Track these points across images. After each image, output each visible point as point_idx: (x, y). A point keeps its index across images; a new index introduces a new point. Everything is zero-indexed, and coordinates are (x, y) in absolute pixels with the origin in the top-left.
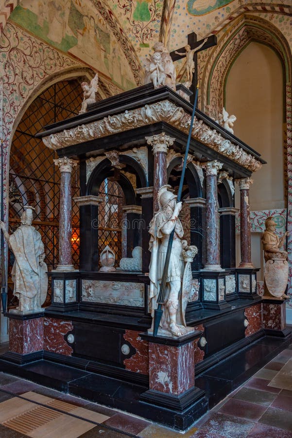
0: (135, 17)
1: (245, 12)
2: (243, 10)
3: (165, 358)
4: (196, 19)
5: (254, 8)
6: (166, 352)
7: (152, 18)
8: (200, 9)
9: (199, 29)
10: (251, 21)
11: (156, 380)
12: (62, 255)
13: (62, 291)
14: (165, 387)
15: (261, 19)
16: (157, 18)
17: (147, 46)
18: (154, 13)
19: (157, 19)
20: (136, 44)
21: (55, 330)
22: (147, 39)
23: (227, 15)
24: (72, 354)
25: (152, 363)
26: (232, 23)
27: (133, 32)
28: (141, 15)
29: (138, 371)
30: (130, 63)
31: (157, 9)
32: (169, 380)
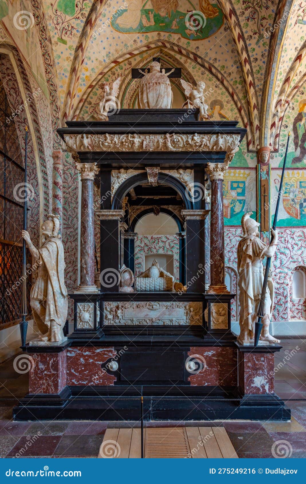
0: (59, 6)
1: (161, 46)
2: (160, 44)
3: (261, 364)
4: (117, 34)
5: (171, 46)
6: (262, 359)
7: (76, 15)
8: (121, 26)
9: (117, 45)
10: (165, 57)
11: (252, 385)
12: (88, 274)
13: (92, 316)
14: (261, 389)
15: (176, 59)
16: (81, 17)
17: (65, 42)
18: (79, 11)
19: (81, 19)
20: (54, 37)
21: (86, 360)
22: (66, 36)
23: (145, 42)
24: (115, 383)
25: (248, 370)
26: (149, 52)
27: (53, 22)
28: (66, 6)
29: (206, 384)
30: (43, 55)
31: (83, 8)
32: (265, 383)
